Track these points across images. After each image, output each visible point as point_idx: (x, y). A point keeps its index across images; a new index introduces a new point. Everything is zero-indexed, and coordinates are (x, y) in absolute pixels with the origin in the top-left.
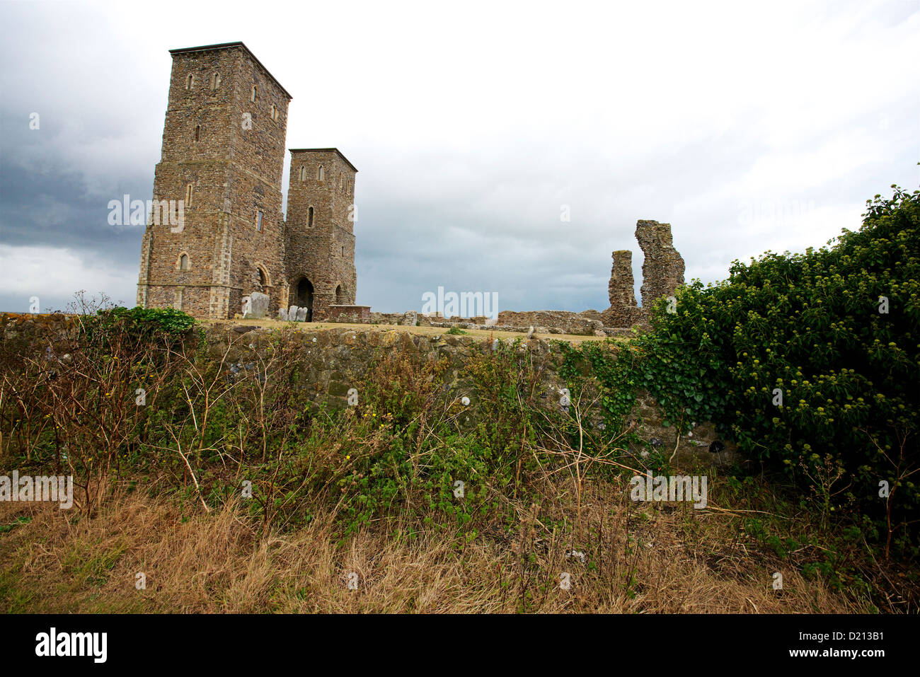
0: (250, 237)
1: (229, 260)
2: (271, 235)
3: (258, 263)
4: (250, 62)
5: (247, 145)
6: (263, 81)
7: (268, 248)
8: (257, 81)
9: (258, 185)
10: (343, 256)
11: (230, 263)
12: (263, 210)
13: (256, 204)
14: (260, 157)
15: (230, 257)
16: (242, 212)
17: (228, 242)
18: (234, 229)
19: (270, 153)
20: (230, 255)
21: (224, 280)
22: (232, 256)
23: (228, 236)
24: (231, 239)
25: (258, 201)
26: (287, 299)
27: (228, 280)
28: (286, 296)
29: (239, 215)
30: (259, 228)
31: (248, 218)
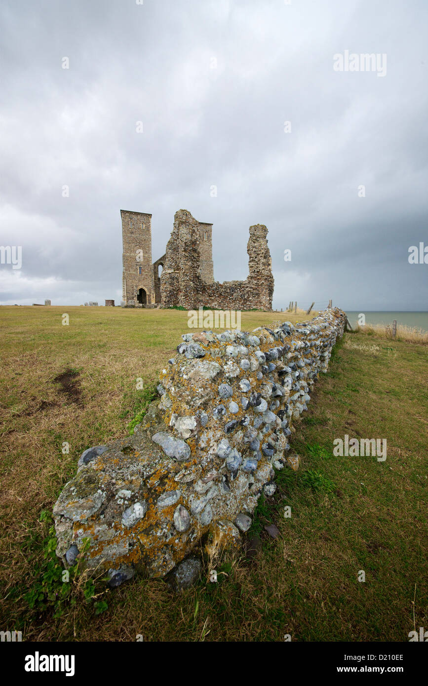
0: (135, 278)
1: (125, 288)
2: (146, 275)
3: (141, 286)
4: (127, 214)
5: (130, 245)
6: (134, 217)
7: (145, 280)
8: (131, 219)
12: (141, 266)
13: (137, 265)
14: (138, 247)
16: (131, 270)
17: (124, 282)
18: (127, 276)
20: (125, 286)
21: (124, 294)
22: (127, 286)
23: (124, 279)
24: (125, 280)
25: (138, 264)
26: (155, 298)
27: (126, 294)
28: (153, 297)
29: (129, 271)
30: (140, 273)
31: (134, 271)
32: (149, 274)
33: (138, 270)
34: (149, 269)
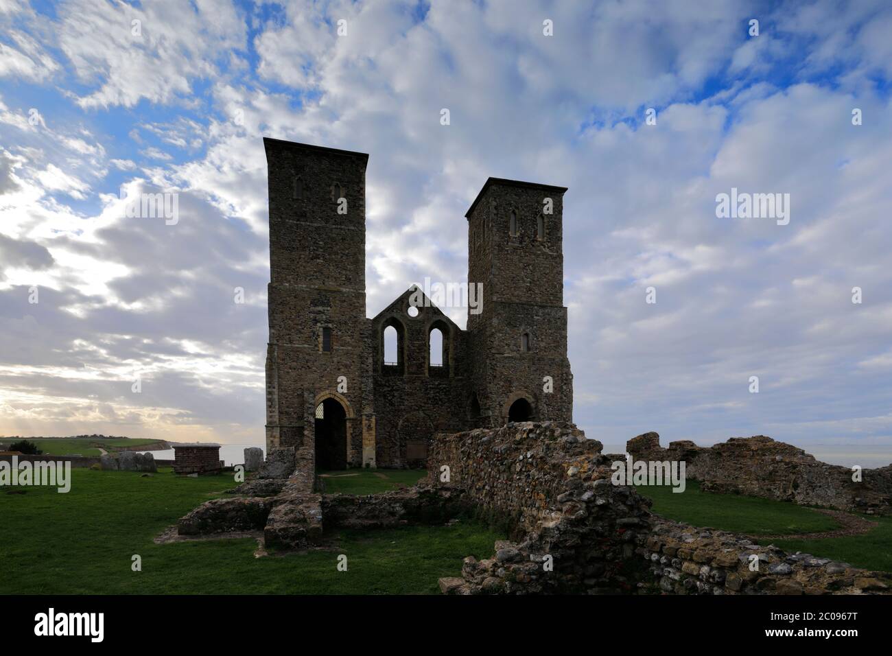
0: (309, 364)
1: (276, 397)
2: (347, 353)
3: (327, 392)
7: (342, 370)
9: (318, 297)
10: (529, 349)
11: (277, 400)
12: (330, 325)
13: (317, 321)
15: (277, 393)
16: (295, 337)
18: (283, 360)
19: (335, 249)
20: (276, 390)
21: (270, 420)
22: (280, 390)
24: (276, 374)
25: (320, 316)
27: (276, 419)
29: (291, 342)
30: (325, 349)
31: (306, 342)
32: (358, 351)
33: (321, 339)
34: (356, 336)
